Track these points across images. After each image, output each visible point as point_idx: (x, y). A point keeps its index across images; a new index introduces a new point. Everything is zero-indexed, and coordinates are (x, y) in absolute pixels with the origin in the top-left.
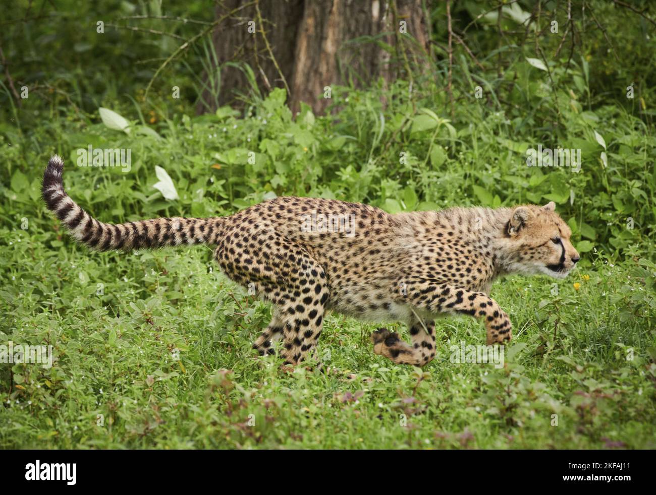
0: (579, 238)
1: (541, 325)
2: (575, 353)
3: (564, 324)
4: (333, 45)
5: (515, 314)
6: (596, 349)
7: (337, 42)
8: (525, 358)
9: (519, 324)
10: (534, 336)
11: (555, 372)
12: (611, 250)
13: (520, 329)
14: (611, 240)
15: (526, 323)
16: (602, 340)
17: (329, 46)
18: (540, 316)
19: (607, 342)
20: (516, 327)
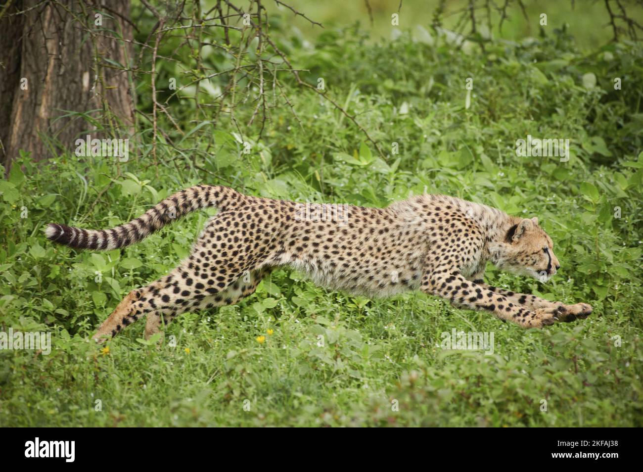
0: (265, 295)
1: (230, 373)
2: (259, 400)
3: (249, 374)
4: (46, 111)
5: (205, 363)
6: (277, 398)
7: (49, 109)
8: (214, 404)
9: (209, 372)
10: (223, 383)
11: (239, 417)
12: (293, 307)
13: (210, 377)
14: (293, 298)
15: (216, 371)
16: (283, 389)
17: (43, 112)
18: (228, 366)
19: (287, 391)
20: (206, 375)
